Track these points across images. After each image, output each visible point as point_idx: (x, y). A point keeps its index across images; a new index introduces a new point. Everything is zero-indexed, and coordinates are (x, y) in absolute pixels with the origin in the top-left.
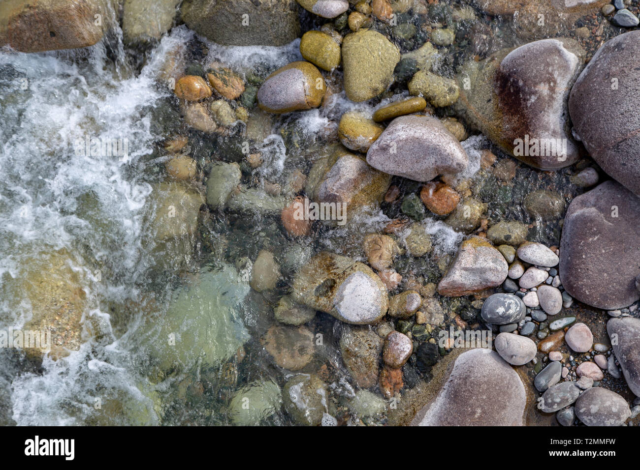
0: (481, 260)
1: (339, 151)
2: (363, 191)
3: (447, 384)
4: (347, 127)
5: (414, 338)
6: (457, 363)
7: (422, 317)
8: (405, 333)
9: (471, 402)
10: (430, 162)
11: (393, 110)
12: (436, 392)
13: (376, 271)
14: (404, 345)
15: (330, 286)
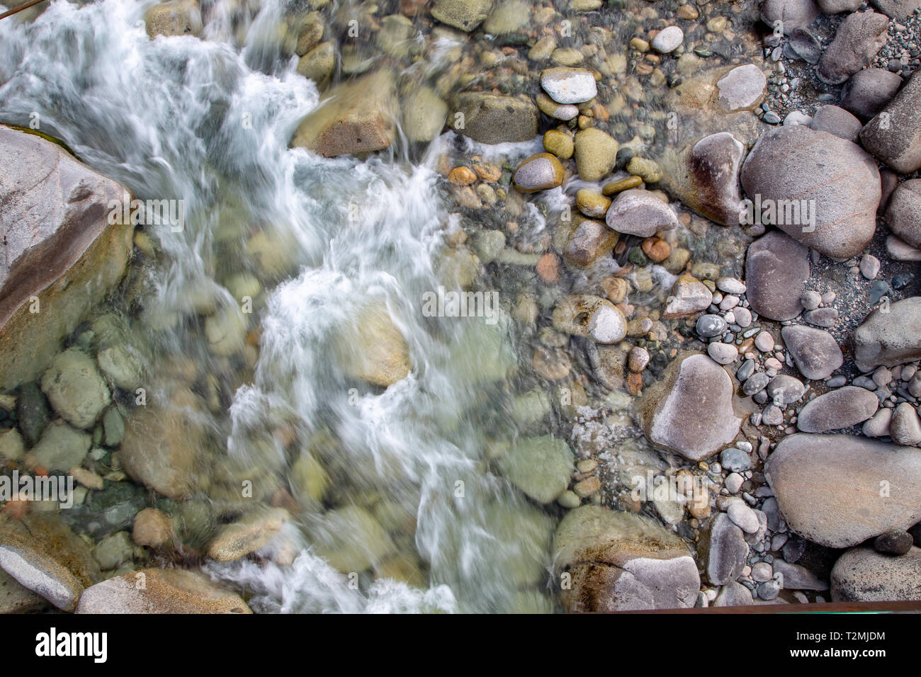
0: (695, 291)
1: (578, 218)
2: (602, 246)
3: (678, 382)
4: (585, 200)
5: (649, 351)
6: (682, 366)
7: (653, 336)
8: (643, 347)
9: (699, 392)
10: (654, 223)
11: (621, 186)
12: (670, 387)
13: (615, 304)
14: (643, 356)
15: (583, 318)
